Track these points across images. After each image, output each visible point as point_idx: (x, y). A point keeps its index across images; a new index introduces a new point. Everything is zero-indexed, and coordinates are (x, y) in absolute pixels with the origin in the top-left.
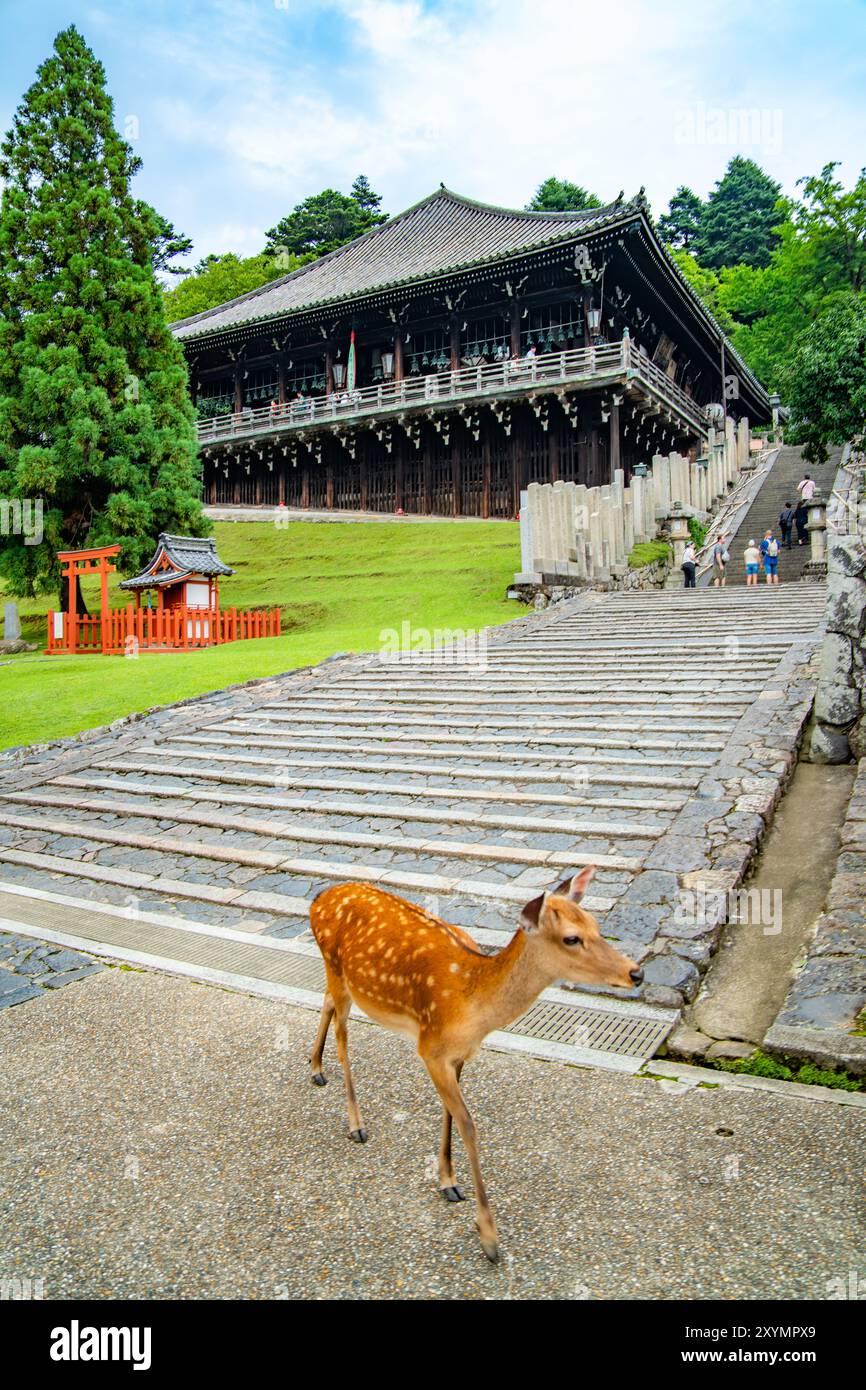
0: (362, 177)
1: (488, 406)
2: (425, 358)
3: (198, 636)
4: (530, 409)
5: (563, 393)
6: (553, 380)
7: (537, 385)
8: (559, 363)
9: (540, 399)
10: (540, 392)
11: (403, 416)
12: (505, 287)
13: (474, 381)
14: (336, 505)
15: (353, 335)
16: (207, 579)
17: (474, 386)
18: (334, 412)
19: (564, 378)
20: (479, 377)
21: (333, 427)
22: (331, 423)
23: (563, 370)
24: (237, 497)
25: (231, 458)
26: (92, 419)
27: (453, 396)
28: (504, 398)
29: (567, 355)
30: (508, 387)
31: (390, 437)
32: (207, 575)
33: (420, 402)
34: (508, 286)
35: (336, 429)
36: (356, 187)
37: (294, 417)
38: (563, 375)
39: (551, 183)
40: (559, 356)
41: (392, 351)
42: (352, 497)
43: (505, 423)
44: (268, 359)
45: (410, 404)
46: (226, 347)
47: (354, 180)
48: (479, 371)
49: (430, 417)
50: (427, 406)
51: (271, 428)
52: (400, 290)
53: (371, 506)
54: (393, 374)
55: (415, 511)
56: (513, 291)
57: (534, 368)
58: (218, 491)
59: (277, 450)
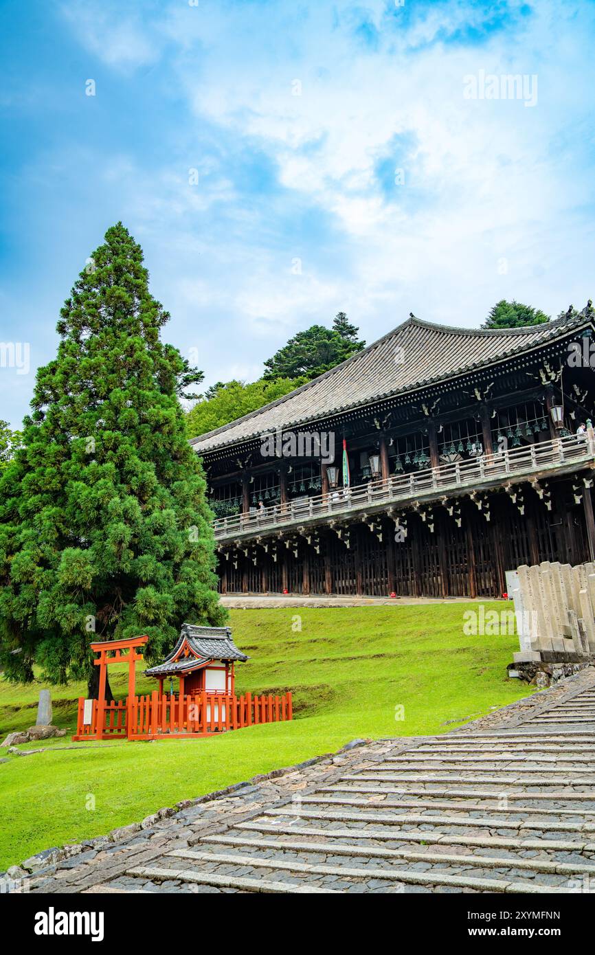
0: (341, 314)
1: (467, 496)
2: (407, 458)
3: (216, 719)
4: (506, 496)
5: (536, 480)
6: (526, 470)
7: (512, 475)
8: (530, 454)
9: (515, 488)
10: (515, 481)
11: (391, 509)
12: (474, 394)
13: (454, 475)
14: (334, 591)
15: (344, 442)
16: (224, 665)
17: (454, 479)
18: (330, 508)
19: (535, 467)
20: (458, 471)
21: (329, 521)
22: (328, 518)
23: (534, 461)
24: (245, 586)
25: (240, 552)
26: (125, 523)
27: (435, 489)
28: (483, 488)
29: (536, 447)
30: (483, 478)
31: (380, 528)
32: (223, 661)
33: (406, 496)
34: (477, 392)
35: (332, 523)
36: (337, 321)
37: (295, 514)
38: (534, 465)
39: (502, 304)
40: (529, 449)
41: (378, 453)
42: (348, 583)
43: (484, 510)
44: (270, 466)
45: (397, 498)
46: (235, 458)
47: (335, 316)
48: (457, 466)
49: (416, 509)
50: (413, 499)
51: (275, 525)
52: (383, 402)
53: (366, 590)
54: (380, 473)
55: (407, 594)
56: (481, 396)
57: (507, 460)
58: (229, 581)
59: (281, 543)
